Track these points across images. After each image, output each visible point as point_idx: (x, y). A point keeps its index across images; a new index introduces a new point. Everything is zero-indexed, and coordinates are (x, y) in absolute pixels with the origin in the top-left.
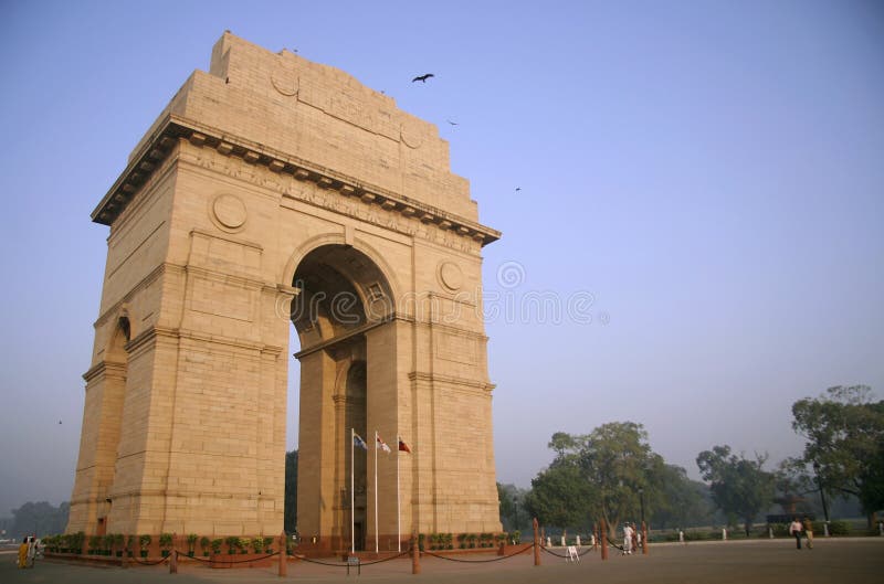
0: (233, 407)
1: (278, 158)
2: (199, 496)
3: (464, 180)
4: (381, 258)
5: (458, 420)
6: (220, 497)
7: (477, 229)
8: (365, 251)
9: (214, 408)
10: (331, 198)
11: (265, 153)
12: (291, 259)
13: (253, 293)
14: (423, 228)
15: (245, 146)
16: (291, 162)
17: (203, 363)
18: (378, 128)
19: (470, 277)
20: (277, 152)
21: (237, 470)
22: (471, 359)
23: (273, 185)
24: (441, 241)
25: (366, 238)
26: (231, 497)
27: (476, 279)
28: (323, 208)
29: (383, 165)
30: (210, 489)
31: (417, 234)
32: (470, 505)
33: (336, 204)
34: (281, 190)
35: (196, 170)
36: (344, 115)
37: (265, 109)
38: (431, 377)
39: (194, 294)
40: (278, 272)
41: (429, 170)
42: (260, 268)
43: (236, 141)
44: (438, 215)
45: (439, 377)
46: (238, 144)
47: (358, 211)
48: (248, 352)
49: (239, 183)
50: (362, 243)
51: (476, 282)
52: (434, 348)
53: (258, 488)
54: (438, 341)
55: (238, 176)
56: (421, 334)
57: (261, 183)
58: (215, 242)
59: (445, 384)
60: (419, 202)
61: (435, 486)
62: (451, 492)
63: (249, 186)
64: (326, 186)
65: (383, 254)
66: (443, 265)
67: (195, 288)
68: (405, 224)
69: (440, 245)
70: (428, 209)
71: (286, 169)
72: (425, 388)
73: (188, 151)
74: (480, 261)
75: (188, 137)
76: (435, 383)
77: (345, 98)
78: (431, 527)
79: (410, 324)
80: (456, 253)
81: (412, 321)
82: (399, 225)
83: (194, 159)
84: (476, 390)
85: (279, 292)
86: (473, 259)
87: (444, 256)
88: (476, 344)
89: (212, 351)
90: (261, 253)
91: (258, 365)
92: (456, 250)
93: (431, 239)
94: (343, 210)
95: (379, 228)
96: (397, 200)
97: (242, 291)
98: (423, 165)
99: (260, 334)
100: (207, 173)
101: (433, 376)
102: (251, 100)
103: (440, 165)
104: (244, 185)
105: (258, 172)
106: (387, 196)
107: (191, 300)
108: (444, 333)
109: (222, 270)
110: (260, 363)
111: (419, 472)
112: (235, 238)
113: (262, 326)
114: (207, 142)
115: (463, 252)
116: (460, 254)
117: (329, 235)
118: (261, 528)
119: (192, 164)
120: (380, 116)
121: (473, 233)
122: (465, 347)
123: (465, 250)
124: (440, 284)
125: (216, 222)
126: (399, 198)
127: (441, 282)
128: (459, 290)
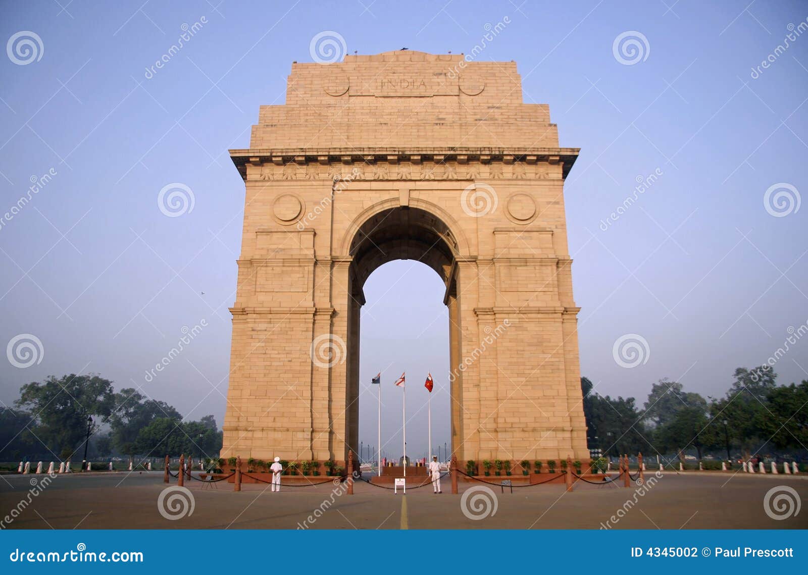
0: (290, 361)
1: (319, 154)
2: (263, 430)
3: (541, 105)
4: (440, 209)
5: (526, 348)
6: (279, 431)
7: (547, 153)
8: (422, 207)
9: (274, 364)
10: (380, 170)
11: (308, 154)
12: (348, 232)
13: (306, 268)
14: (485, 170)
15: (290, 154)
16: (332, 153)
17: (266, 330)
18: (435, 90)
19: (549, 203)
20: (317, 150)
21: (294, 410)
22: (547, 285)
23: (322, 176)
24: (509, 176)
25: (423, 196)
26: (288, 430)
27: (557, 203)
28: (375, 180)
29: (440, 122)
30: (271, 425)
31: (478, 176)
32: (542, 433)
33: (386, 174)
34: (332, 178)
35: (260, 184)
36: (396, 92)
37: (320, 115)
38: (493, 311)
39: (258, 279)
40: (335, 246)
41: (496, 110)
42: (314, 247)
43: (282, 152)
44: (493, 153)
45: (501, 309)
46: (284, 154)
47: (410, 174)
48: (302, 316)
49: (295, 183)
50: (418, 200)
51: (557, 206)
52: (498, 282)
53: (312, 423)
54: (502, 275)
55: (294, 178)
56: (484, 270)
57: (314, 178)
58: (275, 236)
59: (511, 316)
60: (468, 148)
61: (498, 415)
62: (516, 420)
63: (302, 183)
64: (372, 161)
65: (442, 205)
66: (511, 198)
67: (259, 276)
68: (463, 171)
69: (509, 180)
70: (481, 151)
71: (333, 160)
72: (488, 321)
73: (253, 172)
74: (560, 183)
75: (249, 162)
76: (497, 316)
77: (396, 76)
78: (494, 454)
79: (474, 263)
80: (528, 183)
81: (474, 260)
82: (456, 173)
83: (257, 177)
84: (551, 316)
85: (333, 262)
86: (552, 183)
87: (513, 190)
88: (552, 269)
89: (272, 320)
90: (315, 234)
91: (311, 325)
92: (530, 180)
93: (496, 177)
94: (394, 177)
95: (436, 182)
96: (444, 153)
97: (297, 269)
98: (489, 108)
99: (313, 300)
100: (268, 184)
101: (494, 309)
102: (306, 112)
103: (509, 101)
104: (299, 183)
105: (312, 169)
106: (432, 153)
107: (256, 285)
108: (511, 266)
109: (280, 256)
110: (314, 323)
111: (482, 402)
112: (291, 229)
113: (317, 294)
114: (264, 161)
115: (539, 179)
116: (533, 183)
117: (383, 203)
118: (315, 454)
119: (256, 181)
120: (436, 79)
121: (545, 158)
122: (538, 275)
123: (540, 178)
124: (507, 218)
125: (277, 220)
126: (445, 151)
127: (509, 216)
128: (532, 219)
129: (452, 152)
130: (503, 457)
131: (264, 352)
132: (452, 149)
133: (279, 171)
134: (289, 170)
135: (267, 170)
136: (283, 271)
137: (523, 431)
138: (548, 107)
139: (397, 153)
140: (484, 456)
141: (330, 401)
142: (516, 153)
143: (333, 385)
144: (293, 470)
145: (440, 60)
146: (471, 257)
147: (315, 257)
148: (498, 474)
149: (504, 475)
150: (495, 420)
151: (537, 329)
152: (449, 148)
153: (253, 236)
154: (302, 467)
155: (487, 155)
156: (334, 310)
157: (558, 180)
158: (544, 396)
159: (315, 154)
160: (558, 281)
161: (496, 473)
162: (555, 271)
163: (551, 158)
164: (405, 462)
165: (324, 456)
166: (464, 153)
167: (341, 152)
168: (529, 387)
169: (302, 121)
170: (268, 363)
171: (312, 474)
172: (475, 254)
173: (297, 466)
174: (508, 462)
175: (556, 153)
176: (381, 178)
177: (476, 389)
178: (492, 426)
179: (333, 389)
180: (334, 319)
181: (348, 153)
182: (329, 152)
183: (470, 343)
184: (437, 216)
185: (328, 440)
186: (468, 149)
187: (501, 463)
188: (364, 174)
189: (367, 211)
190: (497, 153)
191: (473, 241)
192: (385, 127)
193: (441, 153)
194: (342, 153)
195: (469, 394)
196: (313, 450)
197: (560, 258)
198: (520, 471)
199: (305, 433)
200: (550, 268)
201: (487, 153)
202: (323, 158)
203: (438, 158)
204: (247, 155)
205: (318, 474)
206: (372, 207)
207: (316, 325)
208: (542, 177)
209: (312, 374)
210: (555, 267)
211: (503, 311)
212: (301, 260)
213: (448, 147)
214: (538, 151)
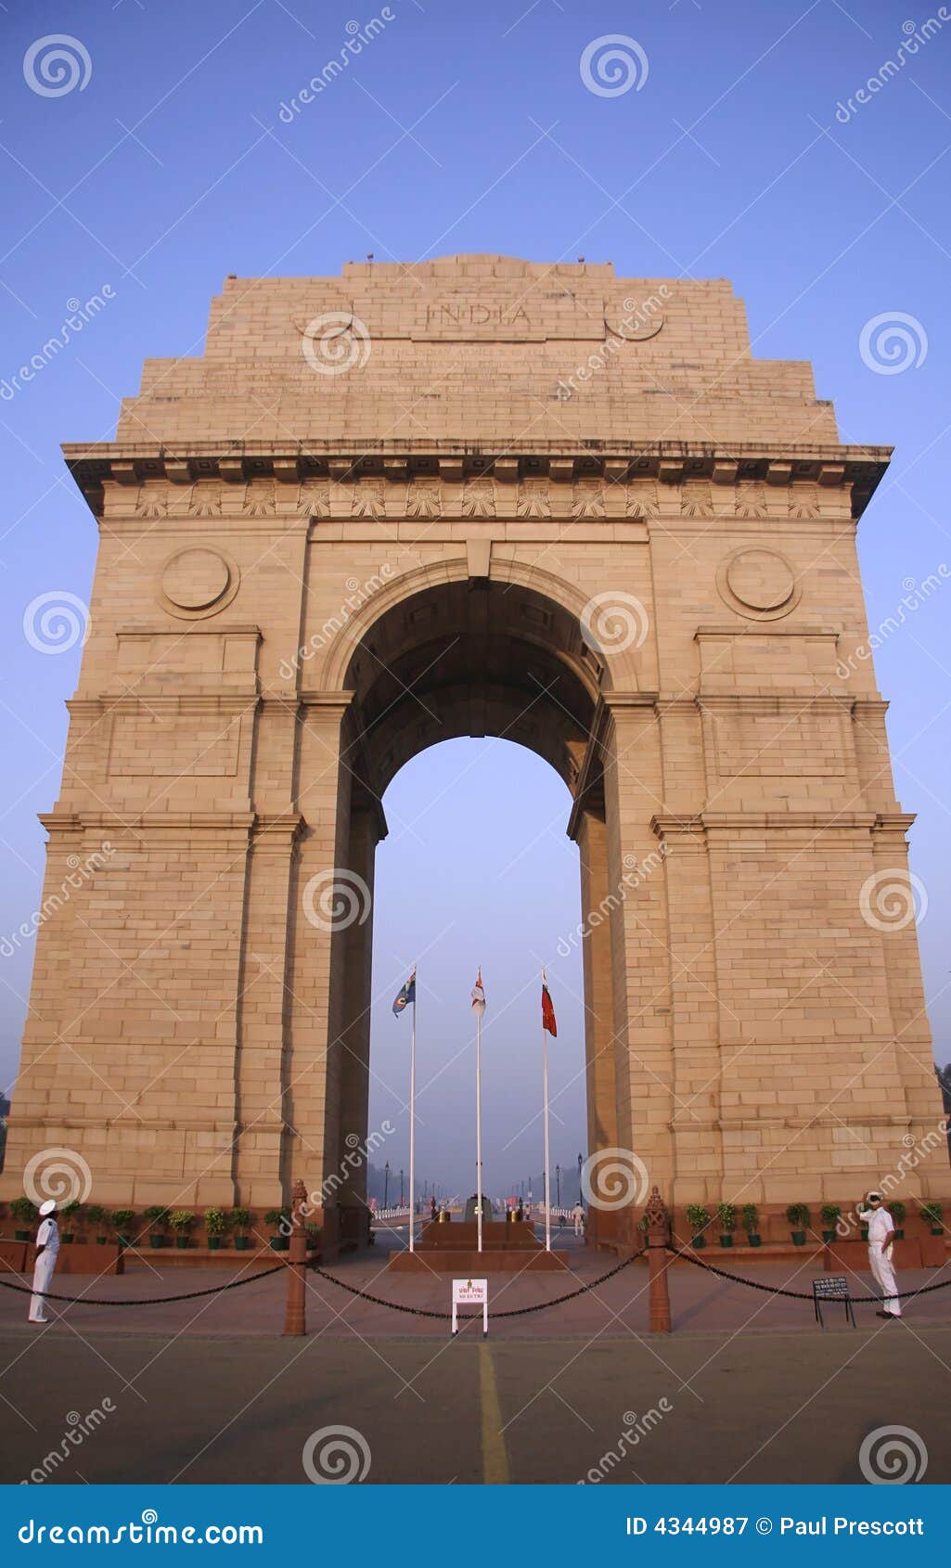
0: (187, 948)
1: (277, 453)
2: (108, 1125)
3: (793, 365)
4: (564, 584)
5: (787, 915)
6: (148, 1128)
7: (816, 457)
8: (521, 579)
9: (146, 953)
10: (422, 496)
11: (249, 453)
12: (341, 636)
13: (235, 718)
14: (669, 498)
15: (205, 454)
16: (306, 453)
17: (128, 870)
18: (549, 328)
19: (822, 572)
20: (272, 445)
21: (189, 1073)
22: (828, 761)
23: (283, 508)
24: (728, 510)
25: (524, 555)
26: (173, 1126)
27: (842, 573)
28: (408, 519)
30: (130, 1111)
31: (655, 511)
32: (835, 1130)
33: (437, 504)
34: (307, 511)
35: (133, 526)
36: (460, 331)
37: (282, 378)
38: (702, 824)
39: (116, 745)
40: (309, 669)
41: (690, 372)
42: (257, 669)
43: (188, 450)
44: (690, 454)
45: (722, 817)
46: (193, 454)
47: (492, 504)
48: (222, 835)
49: (218, 524)
50: (512, 565)
51: (843, 580)
52: (710, 754)
53: (238, 1108)
54: (720, 735)
55: (215, 511)
56: (677, 727)
57: (264, 512)
58: (163, 642)
59: (745, 834)
60: (632, 442)
61: (720, 1086)
62: (768, 1098)
63: (236, 524)
64: (403, 475)
65: (569, 577)
66: (734, 558)
67: (118, 735)
68: (617, 499)
69: (727, 519)
70: (660, 449)
71: (310, 470)
72: (689, 849)
73: (119, 500)
74: (849, 528)
75: (112, 476)
76: (712, 834)
77: (460, 299)
78: (712, 1189)
79: (649, 711)
80: (773, 526)
81: (650, 703)
82: (602, 504)
83: (130, 510)
84: (844, 834)
85: (304, 706)
86: (828, 528)
87: (737, 542)
88: (841, 723)
89: (145, 845)
90: (260, 641)
91: (242, 857)
92: (778, 520)
93: (697, 513)
94: (454, 510)
95: (555, 525)
96: (573, 453)
97: (212, 720)
98: (674, 366)
99: (251, 795)
100: (154, 525)
101: (704, 817)
102: (252, 372)
103: (719, 354)
104: (227, 524)
105: (258, 494)
106: (545, 453)
107: (109, 758)
108: (741, 714)
109: (172, 689)
110: (250, 854)
111: (678, 1054)
112: (204, 626)
113: (262, 781)
114: (146, 471)
115: (799, 519)
116: (784, 527)
117: (428, 569)
118: (244, 1189)
119: (124, 519)
120: (550, 306)
121: (812, 471)
122: (807, 736)
123: (800, 514)
124: (728, 605)
125: (170, 607)
126: (576, 448)
127: (731, 601)
128: (786, 609)
129: (592, 453)
130: (738, 1195)
131: (121, 924)
132: (594, 444)
133: (180, 497)
134: (205, 495)
135: (153, 495)
136: (177, 725)
137: (787, 1125)
138: (810, 367)
139: (461, 452)
140: (687, 1195)
141: (287, 1050)
142: (745, 455)
143: (295, 1012)
144: (182, 1234)
145: (560, 274)
146: (643, 695)
147: (259, 691)
148: (726, 1242)
149: (744, 1244)
150: (714, 1099)
151: (812, 867)
152: (586, 441)
153: (108, 643)
154: (207, 1226)
155: (675, 460)
156: (302, 820)
157: (842, 522)
158: (836, 1034)
159: (267, 453)
160: (857, 750)
161: (722, 1238)
162: (848, 729)
163: (826, 469)
164: (478, 1211)
165: (267, 1195)
166: (622, 453)
167: (328, 449)
168: (800, 1014)
169: (242, 390)
170: (132, 953)
171: (233, 1243)
172: (653, 688)
173: (192, 1223)
174: (751, 1210)
175: (838, 458)
176: (423, 512)
177: (661, 1020)
178: (703, 1114)
179: (295, 1023)
180: (303, 846)
181: (345, 452)
182: (300, 450)
183: (643, 904)
184: (559, 601)
185: (278, 1153)
186: (630, 445)
187: (733, 1211)
188: (382, 504)
189: (388, 588)
190: (700, 454)
191: (648, 660)
192: (433, 403)
193: (566, 453)
194: (332, 453)
195: (644, 1036)
196: (239, 1181)
197: (857, 699)
198: (783, 1232)
199: (221, 1135)
200: (835, 720)
201: (677, 454)
202: (284, 465)
203: (560, 465)
204: (104, 456)
205: (247, 1244)
206: (402, 580)
207: (257, 860)
208: (805, 515)
209: (241, 981)
210: (847, 719)
211: (726, 822)
212: (222, 699)
213: (582, 441)
214: (794, 452)
